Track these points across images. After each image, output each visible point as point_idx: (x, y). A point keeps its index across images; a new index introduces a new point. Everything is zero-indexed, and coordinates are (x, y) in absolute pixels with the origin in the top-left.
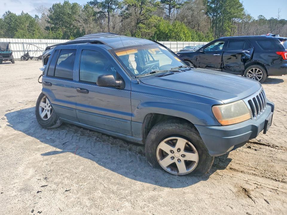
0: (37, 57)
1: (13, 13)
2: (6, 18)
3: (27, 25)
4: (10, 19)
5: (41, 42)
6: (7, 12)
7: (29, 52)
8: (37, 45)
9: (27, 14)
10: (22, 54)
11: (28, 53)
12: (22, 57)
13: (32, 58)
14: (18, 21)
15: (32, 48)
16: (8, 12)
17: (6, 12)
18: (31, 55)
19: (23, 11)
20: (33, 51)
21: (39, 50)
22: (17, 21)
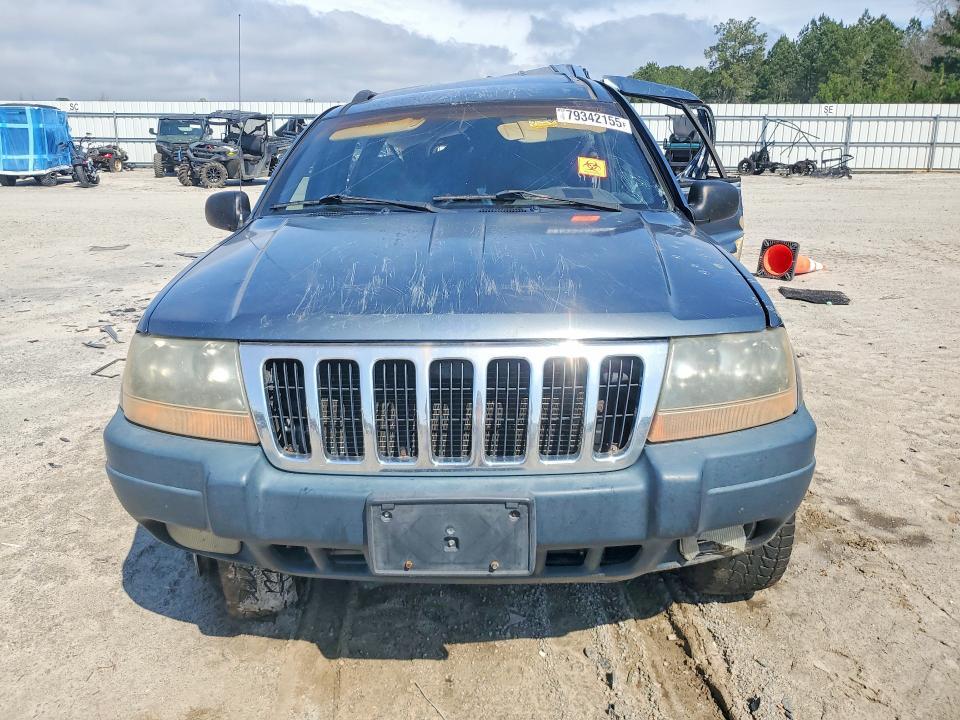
0: (789, 167)
1: (836, 20)
2: (806, 41)
3: (867, 56)
4: (820, 41)
5: (830, 115)
6: (817, 19)
7: (768, 148)
8: (804, 126)
9: (883, 17)
10: (747, 153)
11: (764, 151)
12: (745, 161)
13: (773, 168)
14: (841, 45)
15: (784, 134)
16: (820, 19)
17: (813, 22)
18: (775, 155)
19: (867, 11)
20: (782, 144)
21: (804, 140)
22: (837, 48)
